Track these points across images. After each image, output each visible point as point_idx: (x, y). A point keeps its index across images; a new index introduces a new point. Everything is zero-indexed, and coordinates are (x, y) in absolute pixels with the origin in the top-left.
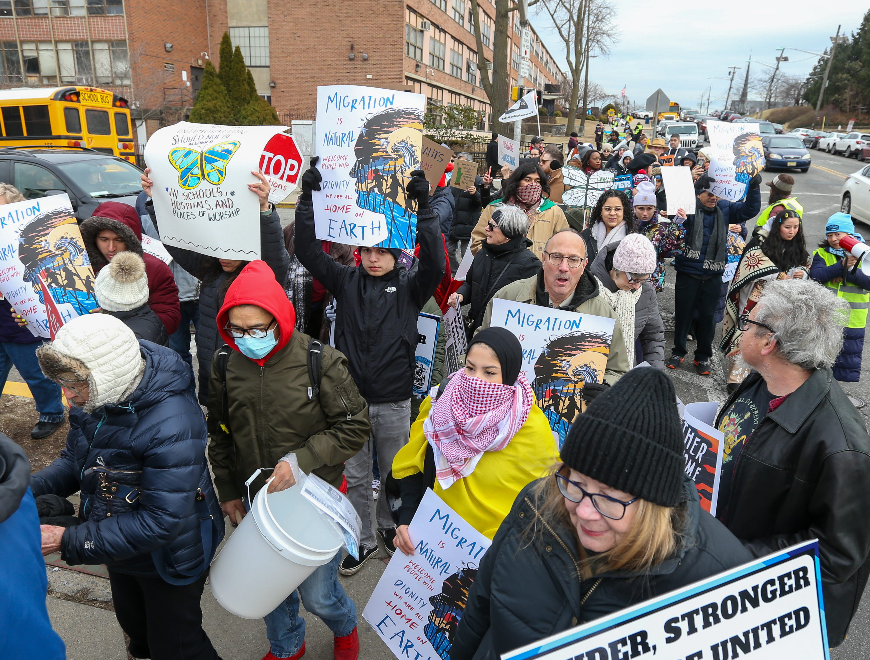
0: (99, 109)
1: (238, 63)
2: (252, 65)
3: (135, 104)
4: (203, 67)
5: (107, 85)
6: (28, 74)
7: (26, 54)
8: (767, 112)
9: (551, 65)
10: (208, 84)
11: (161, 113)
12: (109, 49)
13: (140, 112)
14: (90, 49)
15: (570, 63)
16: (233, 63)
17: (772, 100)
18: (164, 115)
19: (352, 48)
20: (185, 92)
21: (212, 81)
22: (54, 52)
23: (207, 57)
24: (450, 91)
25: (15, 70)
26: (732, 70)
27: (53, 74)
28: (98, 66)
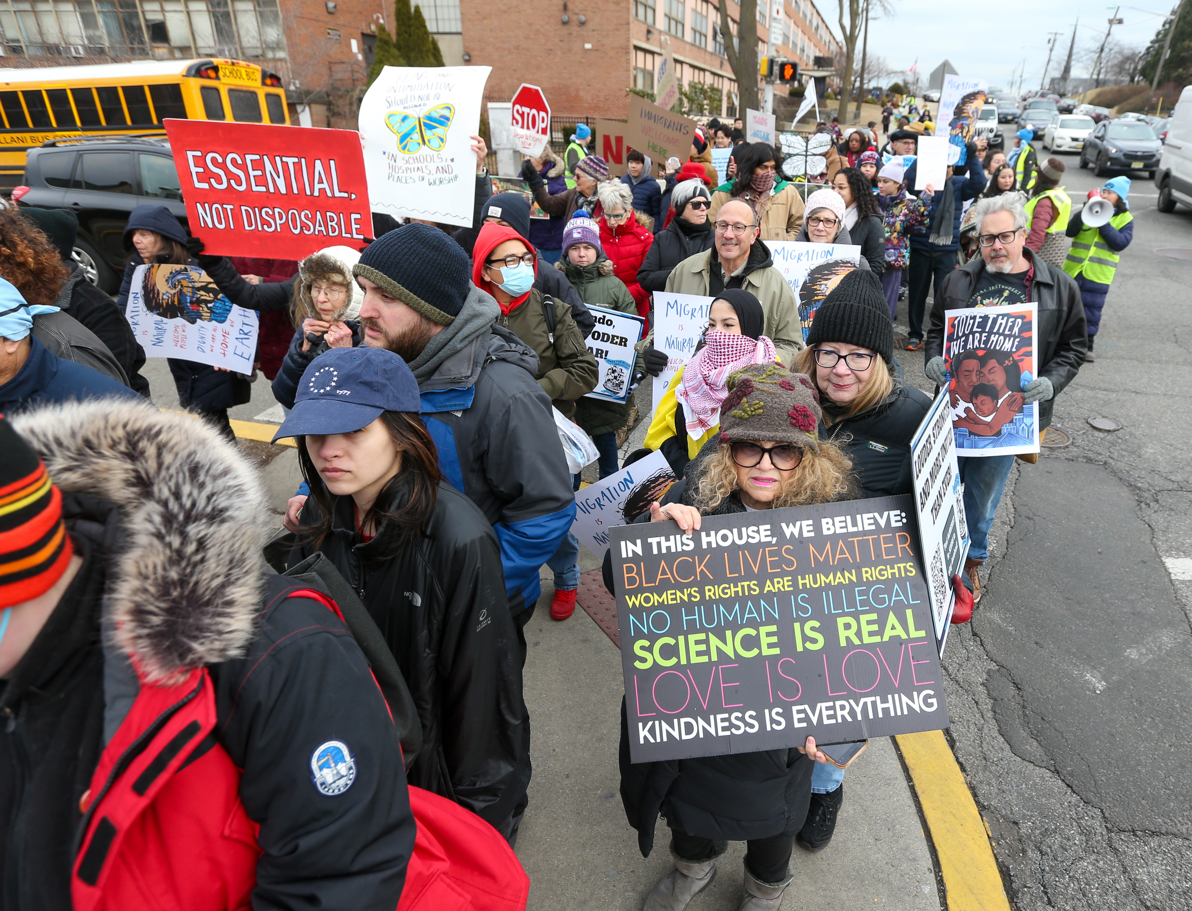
0: (244, 89)
1: (418, 28)
2: (441, 30)
3: (294, 84)
4: (377, 34)
5: (256, 58)
6: (154, 45)
7: (150, 16)
8: (1092, 93)
9: (822, 31)
10: (384, 56)
11: (328, 95)
12: (255, 10)
13: (301, 93)
14: (230, 10)
15: (843, 28)
16: (412, 29)
17: (1102, 76)
18: (331, 98)
19: (565, 8)
20: (355, 67)
21: (388, 52)
22: (185, 13)
23: (381, 21)
24: (692, 66)
25: (137, 39)
26: (1052, 37)
27: (187, 44)
28: (242, 33)
